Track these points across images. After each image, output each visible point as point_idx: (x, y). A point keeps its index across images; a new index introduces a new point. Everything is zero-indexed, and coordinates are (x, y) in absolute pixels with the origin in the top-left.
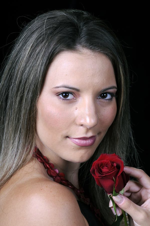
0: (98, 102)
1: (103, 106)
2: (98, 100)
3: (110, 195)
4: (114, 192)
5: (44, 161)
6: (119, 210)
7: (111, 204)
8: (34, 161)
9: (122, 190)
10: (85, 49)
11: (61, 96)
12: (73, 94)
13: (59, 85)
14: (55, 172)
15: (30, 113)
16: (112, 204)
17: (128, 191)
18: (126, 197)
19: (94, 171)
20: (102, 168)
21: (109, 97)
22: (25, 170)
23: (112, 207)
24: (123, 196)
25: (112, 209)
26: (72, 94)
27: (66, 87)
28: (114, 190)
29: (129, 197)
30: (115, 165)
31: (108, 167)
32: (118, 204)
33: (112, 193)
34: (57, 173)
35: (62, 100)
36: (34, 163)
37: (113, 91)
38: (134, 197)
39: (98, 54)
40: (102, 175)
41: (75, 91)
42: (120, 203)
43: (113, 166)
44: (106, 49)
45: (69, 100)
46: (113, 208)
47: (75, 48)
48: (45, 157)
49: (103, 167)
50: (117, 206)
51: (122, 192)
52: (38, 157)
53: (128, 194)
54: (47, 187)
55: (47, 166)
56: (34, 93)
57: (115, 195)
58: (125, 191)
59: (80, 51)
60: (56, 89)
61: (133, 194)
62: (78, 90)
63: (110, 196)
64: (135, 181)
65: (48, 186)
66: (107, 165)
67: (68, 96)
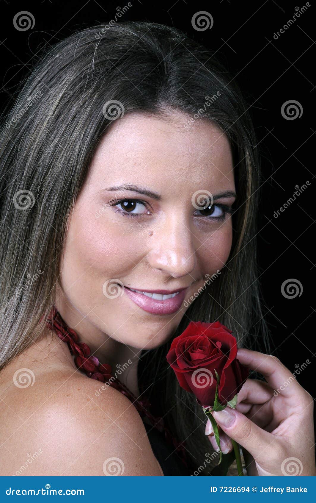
0: (197, 223)
1: (206, 231)
2: (195, 218)
3: (207, 408)
4: (216, 402)
5: (70, 338)
6: (226, 441)
7: (209, 429)
8: (49, 338)
9: (233, 400)
10: (176, 111)
11: (119, 206)
12: (147, 204)
13: (117, 184)
14: (92, 362)
15: (50, 240)
16: (212, 429)
17: (245, 402)
18: (241, 414)
19: (174, 357)
20: (192, 352)
21: (217, 212)
22: (30, 355)
23: (212, 435)
24: (234, 412)
25: (211, 440)
26: (144, 204)
27: (131, 189)
28: (216, 398)
29: (248, 415)
30: (219, 345)
31: (204, 350)
32: (223, 428)
33: (212, 405)
34: (95, 365)
35: (121, 215)
36: (49, 342)
37: (228, 201)
38: (258, 413)
39: (204, 123)
40: (191, 366)
41: (151, 199)
42: (229, 426)
43: (214, 347)
44: (220, 114)
45: (136, 215)
46: (214, 437)
47: (156, 107)
48: (72, 330)
49: (194, 349)
50: (222, 433)
51: (233, 403)
52: (58, 330)
53: (246, 408)
54: (79, 390)
55: (75, 348)
56: (63, 198)
57: (219, 410)
58: (239, 401)
59: (167, 116)
60: (110, 192)
61: (254, 408)
62: (157, 197)
63: (207, 410)
64: (260, 381)
65: (82, 388)
66: (200, 345)
67: (134, 207)
